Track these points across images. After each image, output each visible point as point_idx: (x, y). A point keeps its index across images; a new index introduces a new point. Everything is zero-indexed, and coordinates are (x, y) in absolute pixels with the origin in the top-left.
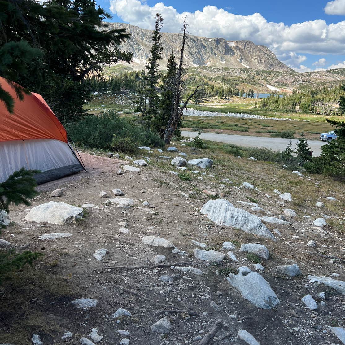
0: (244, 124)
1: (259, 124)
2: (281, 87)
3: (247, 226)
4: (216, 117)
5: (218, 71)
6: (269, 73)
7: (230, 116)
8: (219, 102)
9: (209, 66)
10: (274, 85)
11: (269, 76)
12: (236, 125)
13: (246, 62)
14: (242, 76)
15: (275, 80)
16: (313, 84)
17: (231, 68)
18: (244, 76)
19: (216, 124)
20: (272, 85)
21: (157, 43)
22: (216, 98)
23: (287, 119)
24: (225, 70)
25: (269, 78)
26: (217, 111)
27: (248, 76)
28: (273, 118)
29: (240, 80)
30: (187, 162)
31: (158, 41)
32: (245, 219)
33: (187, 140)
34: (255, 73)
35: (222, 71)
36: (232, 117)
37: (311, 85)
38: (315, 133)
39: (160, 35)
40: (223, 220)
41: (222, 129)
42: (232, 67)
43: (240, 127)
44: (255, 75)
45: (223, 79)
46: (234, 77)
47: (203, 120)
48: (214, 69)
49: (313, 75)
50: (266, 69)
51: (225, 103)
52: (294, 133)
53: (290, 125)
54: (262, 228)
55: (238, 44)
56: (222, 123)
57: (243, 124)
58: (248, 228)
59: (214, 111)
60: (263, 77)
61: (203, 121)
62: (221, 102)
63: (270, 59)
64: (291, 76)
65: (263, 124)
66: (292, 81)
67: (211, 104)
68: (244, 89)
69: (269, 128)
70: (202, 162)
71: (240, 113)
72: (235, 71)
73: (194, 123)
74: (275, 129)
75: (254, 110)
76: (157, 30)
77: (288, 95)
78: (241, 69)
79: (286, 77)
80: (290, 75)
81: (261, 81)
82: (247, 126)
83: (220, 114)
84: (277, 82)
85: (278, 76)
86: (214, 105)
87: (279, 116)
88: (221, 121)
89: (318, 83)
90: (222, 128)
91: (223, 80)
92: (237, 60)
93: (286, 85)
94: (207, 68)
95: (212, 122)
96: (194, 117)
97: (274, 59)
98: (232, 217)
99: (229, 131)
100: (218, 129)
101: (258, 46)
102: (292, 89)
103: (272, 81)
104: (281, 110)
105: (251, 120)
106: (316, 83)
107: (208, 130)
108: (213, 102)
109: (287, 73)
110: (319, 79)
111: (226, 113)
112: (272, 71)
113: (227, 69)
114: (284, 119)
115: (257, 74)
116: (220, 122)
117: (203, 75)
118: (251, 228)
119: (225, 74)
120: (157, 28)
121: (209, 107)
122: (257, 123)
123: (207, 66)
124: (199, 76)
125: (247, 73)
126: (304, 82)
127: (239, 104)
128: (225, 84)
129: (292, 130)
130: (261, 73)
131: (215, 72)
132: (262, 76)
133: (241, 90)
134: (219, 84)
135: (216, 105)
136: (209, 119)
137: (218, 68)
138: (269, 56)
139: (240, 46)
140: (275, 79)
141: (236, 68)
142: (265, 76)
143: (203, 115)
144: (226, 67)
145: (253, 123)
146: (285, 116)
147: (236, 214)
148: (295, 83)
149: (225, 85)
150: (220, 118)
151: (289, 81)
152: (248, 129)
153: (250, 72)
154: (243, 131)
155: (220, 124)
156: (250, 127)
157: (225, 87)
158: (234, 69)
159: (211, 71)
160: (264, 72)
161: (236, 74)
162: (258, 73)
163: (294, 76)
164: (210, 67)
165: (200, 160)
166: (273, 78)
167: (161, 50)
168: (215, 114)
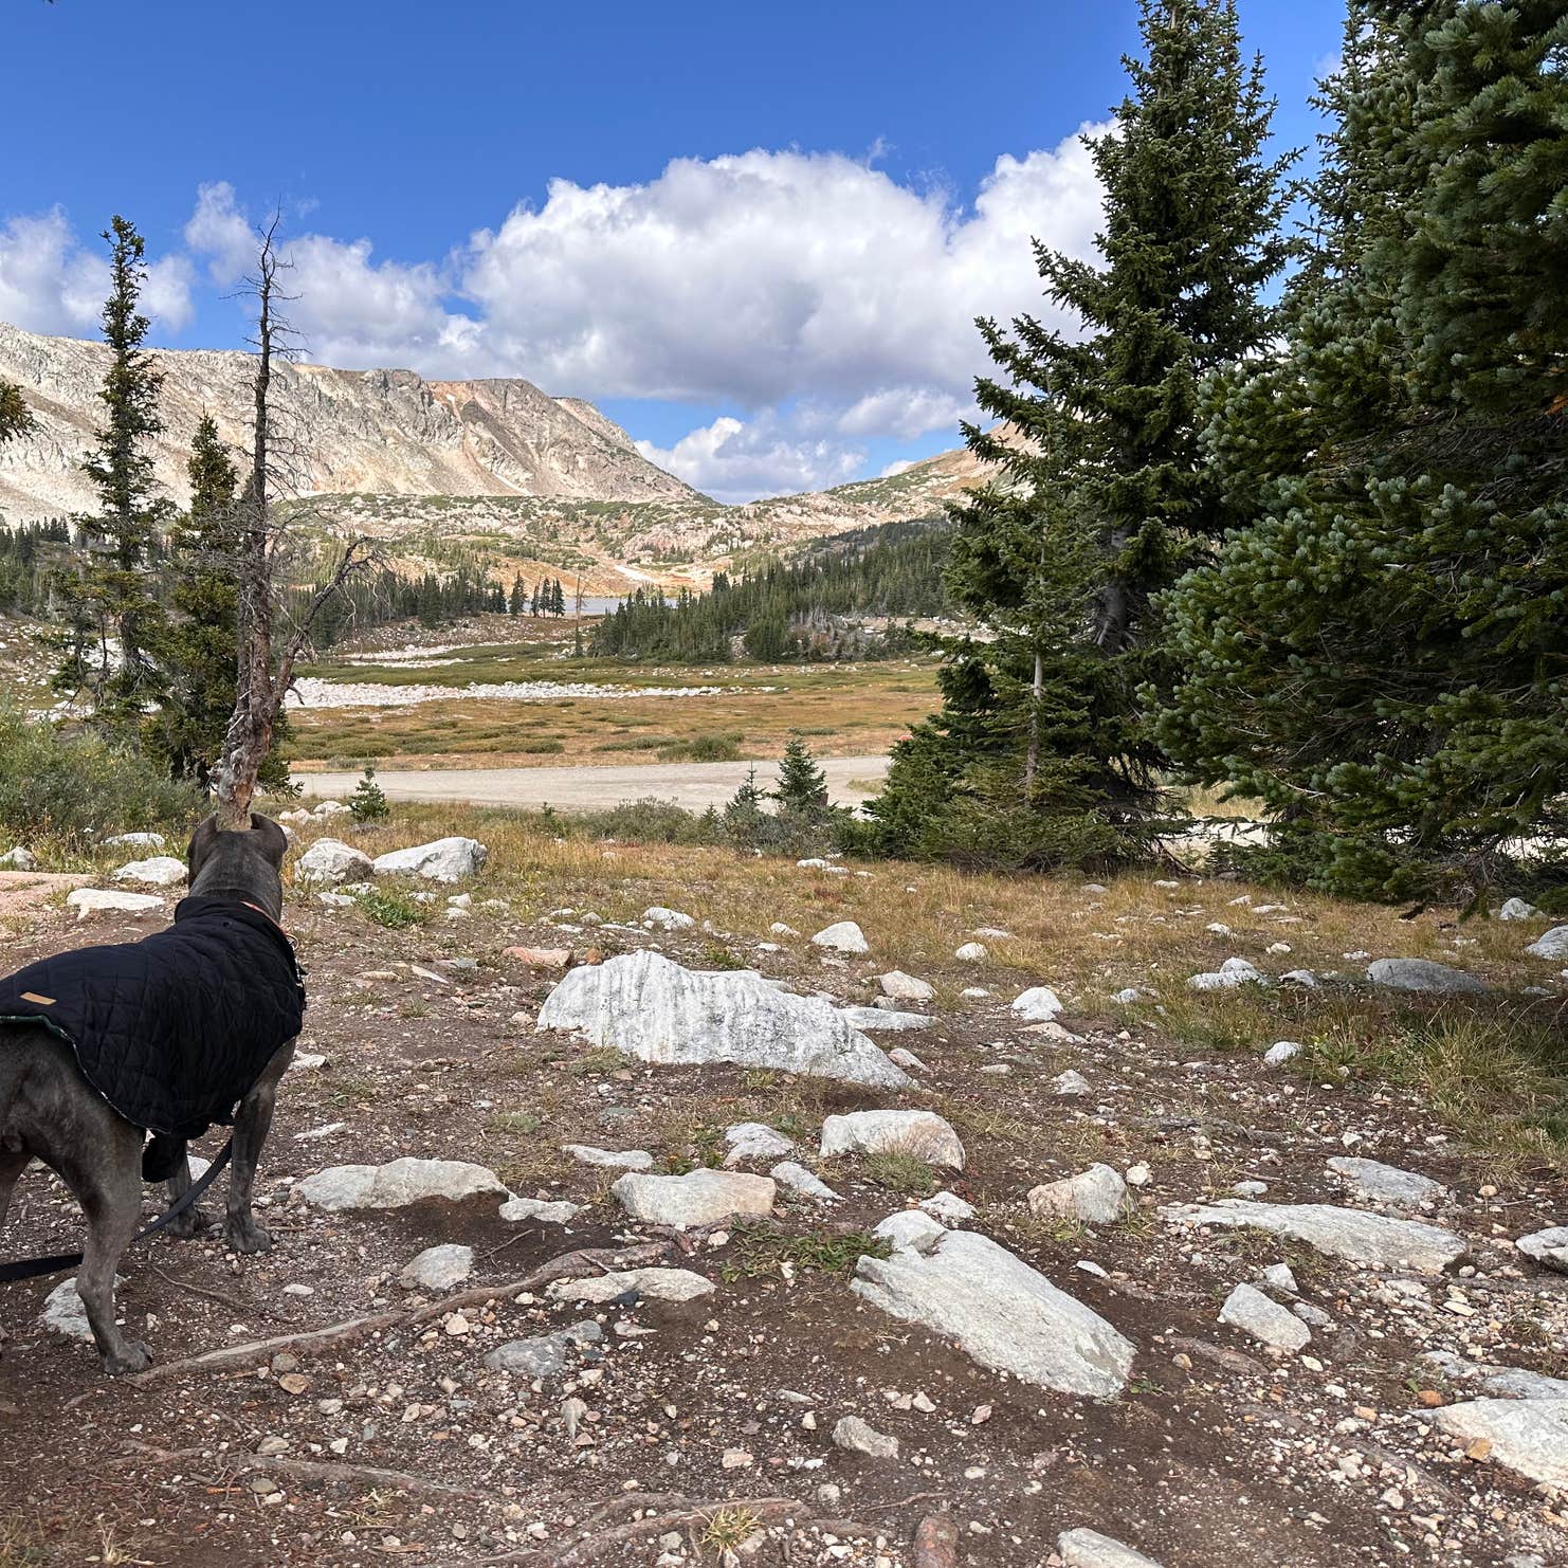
0: (542, 725)
1: (602, 720)
2: (668, 568)
3: (792, 1047)
4: (423, 705)
5: (406, 511)
6: (614, 511)
7: (483, 695)
8: (428, 645)
9: (364, 492)
10: (638, 560)
11: (616, 526)
12: (511, 731)
13: (520, 470)
14: (508, 530)
15: (639, 539)
16: (783, 546)
17: (457, 499)
18: (517, 529)
19: (429, 733)
20: (630, 562)
21: (131, 356)
22: (412, 628)
23: (704, 689)
24: (433, 509)
25: (616, 534)
26: (423, 682)
27: (532, 528)
28: (651, 691)
29: (503, 545)
30: (370, 862)
31: (131, 349)
32: (771, 1017)
33: (311, 812)
34: (557, 513)
35: (421, 512)
36: (488, 701)
37: (776, 551)
38: (817, 733)
39: (140, 321)
40: (672, 1037)
41: (456, 752)
42: (462, 494)
43: (528, 736)
44: (561, 523)
45: (431, 544)
46: (477, 533)
47: (367, 721)
48: (386, 505)
49: (779, 511)
50: (597, 496)
51: (452, 647)
52: (740, 739)
53: (719, 712)
54: (858, 1048)
55: (477, 396)
56: (454, 725)
57: (537, 724)
58: (798, 1053)
59: (411, 682)
60: (592, 531)
61: (368, 726)
62: (436, 645)
63: (613, 456)
64: (700, 520)
65: (617, 716)
66: (701, 539)
67: (396, 655)
68: (520, 582)
69: (641, 730)
70: (438, 857)
71: (519, 682)
72: (478, 508)
73: (331, 738)
74: (667, 733)
75: (573, 664)
76: (123, 296)
77: (697, 596)
78: (500, 502)
79: (682, 527)
80: (695, 516)
81: (586, 549)
82: (558, 731)
83: (438, 693)
84: (645, 548)
85: (649, 522)
86: (407, 655)
87: (671, 680)
88: (446, 719)
89: (802, 541)
90: (456, 746)
91: (433, 550)
92: (478, 464)
93: (684, 557)
94: (358, 502)
95: (408, 726)
96: (328, 712)
97: (626, 453)
98: (716, 1020)
99: (485, 757)
100: (442, 752)
101: (561, 403)
102: (709, 573)
103: (629, 548)
104: (679, 658)
105: (566, 704)
106: (795, 544)
107: (398, 759)
108: (400, 647)
109: (682, 509)
110: (801, 526)
111: (464, 685)
112: (624, 504)
113: (441, 502)
114: (696, 691)
115: (566, 518)
116: (443, 726)
117: (340, 535)
118: (813, 1052)
119: (436, 525)
120: (120, 285)
121: (385, 665)
122: (596, 715)
123: (354, 494)
124: (325, 538)
125: (526, 515)
126: (748, 543)
127: (510, 647)
128: (442, 565)
129: (728, 731)
130: (581, 512)
131: (394, 516)
132: (587, 525)
133: (509, 590)
134: (414, 568)
135: (416, 658)
136: (394, 717)
137: (402, 502)
138: (608, 443)
139: (484, 404)
140: (639, 535)
141: (480, 497)
142: (598, 525)
143: (366, 703)
144: (439, 494)
145: (577, 717)
146: (697, 680)
147: (724, 1004)
148: (715, 548)
149: (441, 571)
150: (439, 707)
151: (694, 542)
152: (560, 742)
153: (540, 513)
154: (542, 751)
155: (442, 732)
156: (567, 732)
157: (441, 580)
158: (473, 501)
159: (375, 514)
160: (593, 507)
161: (482, 523)
162: (570, 513)
163: (709, 519)
164: (369, 498)
165: (430, 849)
166: (631, 532)
167: (151, 387)
168: (417, 694)
